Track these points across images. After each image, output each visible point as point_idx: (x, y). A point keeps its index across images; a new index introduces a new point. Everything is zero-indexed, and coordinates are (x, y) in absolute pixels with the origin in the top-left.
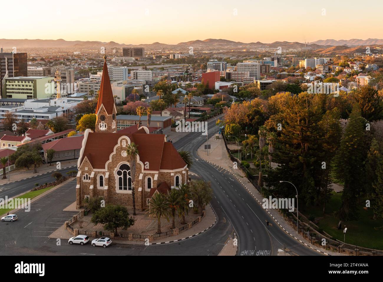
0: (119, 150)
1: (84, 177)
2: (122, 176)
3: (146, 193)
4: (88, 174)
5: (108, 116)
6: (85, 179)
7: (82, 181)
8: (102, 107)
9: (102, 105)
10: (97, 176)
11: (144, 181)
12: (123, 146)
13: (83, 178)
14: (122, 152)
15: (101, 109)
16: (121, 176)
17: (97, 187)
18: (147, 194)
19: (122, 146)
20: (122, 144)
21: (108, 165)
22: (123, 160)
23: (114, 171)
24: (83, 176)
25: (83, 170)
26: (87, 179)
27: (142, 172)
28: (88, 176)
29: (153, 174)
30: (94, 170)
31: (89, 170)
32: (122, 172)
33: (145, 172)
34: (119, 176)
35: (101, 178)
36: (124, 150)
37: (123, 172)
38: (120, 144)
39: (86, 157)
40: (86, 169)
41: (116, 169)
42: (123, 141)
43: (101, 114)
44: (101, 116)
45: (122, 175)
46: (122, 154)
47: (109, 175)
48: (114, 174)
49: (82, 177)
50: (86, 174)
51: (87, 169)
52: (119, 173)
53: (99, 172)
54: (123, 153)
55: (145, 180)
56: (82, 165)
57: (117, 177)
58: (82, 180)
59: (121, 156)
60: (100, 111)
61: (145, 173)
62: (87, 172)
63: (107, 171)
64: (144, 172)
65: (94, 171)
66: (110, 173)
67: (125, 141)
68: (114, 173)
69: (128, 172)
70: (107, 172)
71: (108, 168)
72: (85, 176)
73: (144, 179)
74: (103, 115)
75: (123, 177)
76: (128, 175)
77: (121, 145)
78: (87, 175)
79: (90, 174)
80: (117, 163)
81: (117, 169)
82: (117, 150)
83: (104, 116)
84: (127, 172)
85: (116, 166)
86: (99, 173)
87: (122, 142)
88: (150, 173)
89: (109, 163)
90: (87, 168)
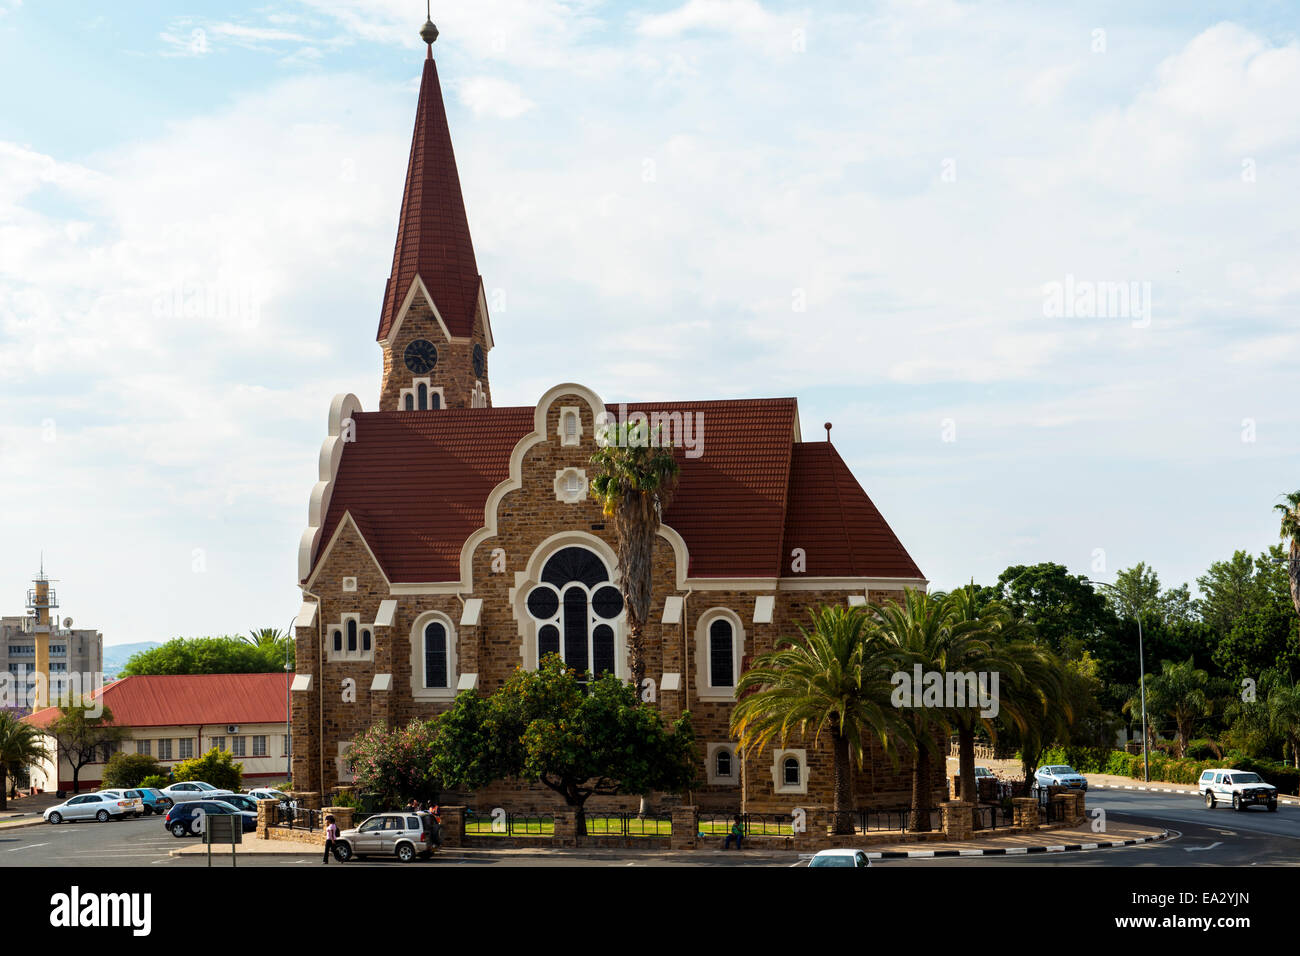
0: (543, 464)
1: (338, 635)
2: (558, 620)
3: (704, 709)
4: (356, 616)
5: (453, 347)
6: (338, 647)
7: (325, 661)
8: (419, 300)
9: (418, 282)
10: (410, 625)
11: (692, 641)
12: (564, 443)
13: (330, 640)
14: (559, 474)
15: (411, 308)
16: (551, 621)
17: (410, 692)
18: (711, 715)
19: (559, 443)
20: (561, 431)
21: (474, 559)
22: (566, 525)
23: (513, 593)
24: (331, 627)
25: (329, 595)
26: (352, 647)
27: (680, 587)
28: (360, 627)
29: (743, 594)
30: (393, 591)
31: (365, 592)
32: (561, 594)
33: (698, 587)
34: (540, 623)
35: (436, 635)
36: (573, 465)
37: (565, 596)
38: (548, 430)
39: (347, 516)
40: (350, 586)
41: (521, 578)
42: (564, 410)
43: (410, 339)
44: (410, 347)
45: (555, 617)
46: (555, 490)
47: (485, 615)
48: (510, 610)
49: (324, 634)
50: (345, 616)
51: (354, 588)
52: (541, 603)
53: (422, 603)
54: (563, 481)
55: (698, 634)
56: (324, 568)
57: (529, 626)
58: (325, 655)
59: (553, 497)
60: (407, 320)
61: (695, 593)
62: (353, 603)
63: (469, 589)
64: (690, 588)
65: (393, 598)
66: (484, 602)
67: (576, 410)
68: (512, 600)
69: (590, 594)
70: (469, 596)
71: (476, 571)
72: (342, 628)
73: (692, 629)
74: (424, 342)
75: (561, 628)
76: (591, 613)
77: (553, 436)
78: (352, 624)
79: (370, 615)
80: (531, 544)
81: (529, 578)
82: (527, 463)
83: (430, 346)
84: (584, 596)
85: (526, 559)
86: (426, 609)
87: (561, 421)
88: (727, 593)
89: (482, 544)
90: (354, 579)
